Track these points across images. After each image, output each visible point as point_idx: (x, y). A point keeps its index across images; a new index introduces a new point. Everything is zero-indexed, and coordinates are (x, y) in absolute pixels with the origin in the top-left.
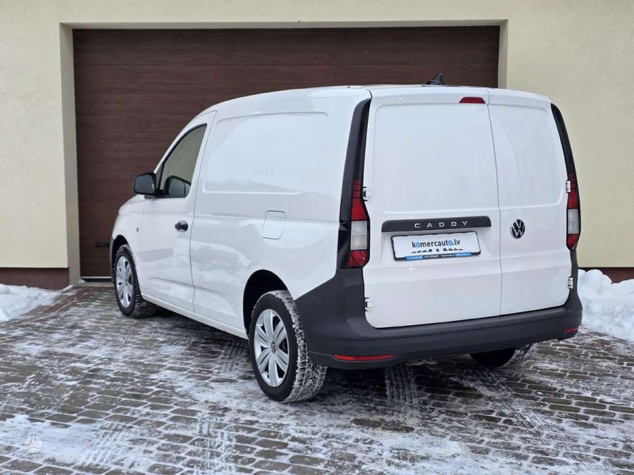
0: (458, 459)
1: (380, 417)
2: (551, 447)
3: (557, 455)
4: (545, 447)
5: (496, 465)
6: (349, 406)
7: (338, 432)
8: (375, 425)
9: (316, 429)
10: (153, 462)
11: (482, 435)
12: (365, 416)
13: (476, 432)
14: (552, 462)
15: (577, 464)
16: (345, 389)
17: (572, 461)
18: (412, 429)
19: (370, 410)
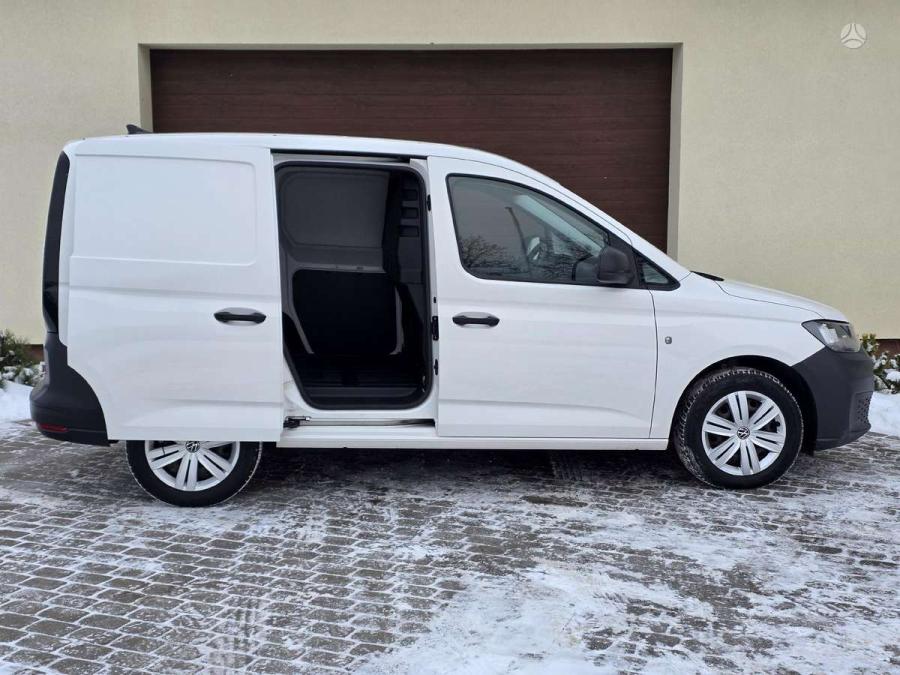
0: (635, 529)
1: (551, 494)
2: (730, 517)
3: (735, 524)
4: (723, 518)
5: (674, 533)
6: (515, 485)
7: (510, 508)
8: (546, 501)
9: (485, 505)
10: (325, 535)
11: (659, 508)
12: (534, 494)
13: (652, 506)
14: (729, 530)
15: (755, 531)
16: (508, 469)
17: (749, 529)
18: (586, 504)
19: (538, 488)
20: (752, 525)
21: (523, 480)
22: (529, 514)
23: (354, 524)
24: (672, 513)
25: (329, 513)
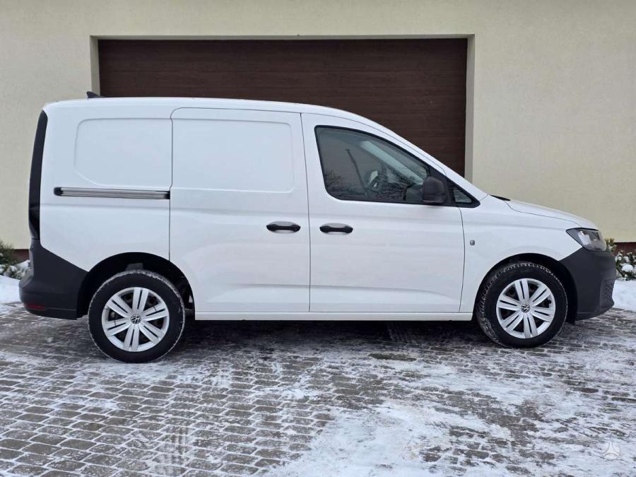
0: (451, 376)
1: (390, 352)
2: (517, 368)
3: (521, 373)
4: (513, 368)
5: (479, 379)
6: (364, 346)
7: (361, 362)
8: (386, 358)
9: (344, 361)
10: (231, 382)
11: (467, 362)
12: (378, 352)
13: (462, 361)
14: (518, 377)
15: (536, 378)
16: (358, 335)
17: (532, 376)
18: (415, 359)
19: (381, 348)
20: (533, 373)
21: (369, 343)
22: (375, 367)
23: (251, 375)
24: (477, 365)
25: (233, 367)
